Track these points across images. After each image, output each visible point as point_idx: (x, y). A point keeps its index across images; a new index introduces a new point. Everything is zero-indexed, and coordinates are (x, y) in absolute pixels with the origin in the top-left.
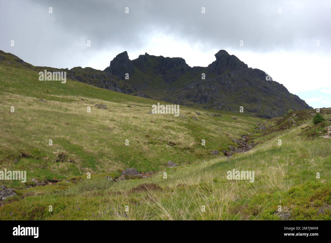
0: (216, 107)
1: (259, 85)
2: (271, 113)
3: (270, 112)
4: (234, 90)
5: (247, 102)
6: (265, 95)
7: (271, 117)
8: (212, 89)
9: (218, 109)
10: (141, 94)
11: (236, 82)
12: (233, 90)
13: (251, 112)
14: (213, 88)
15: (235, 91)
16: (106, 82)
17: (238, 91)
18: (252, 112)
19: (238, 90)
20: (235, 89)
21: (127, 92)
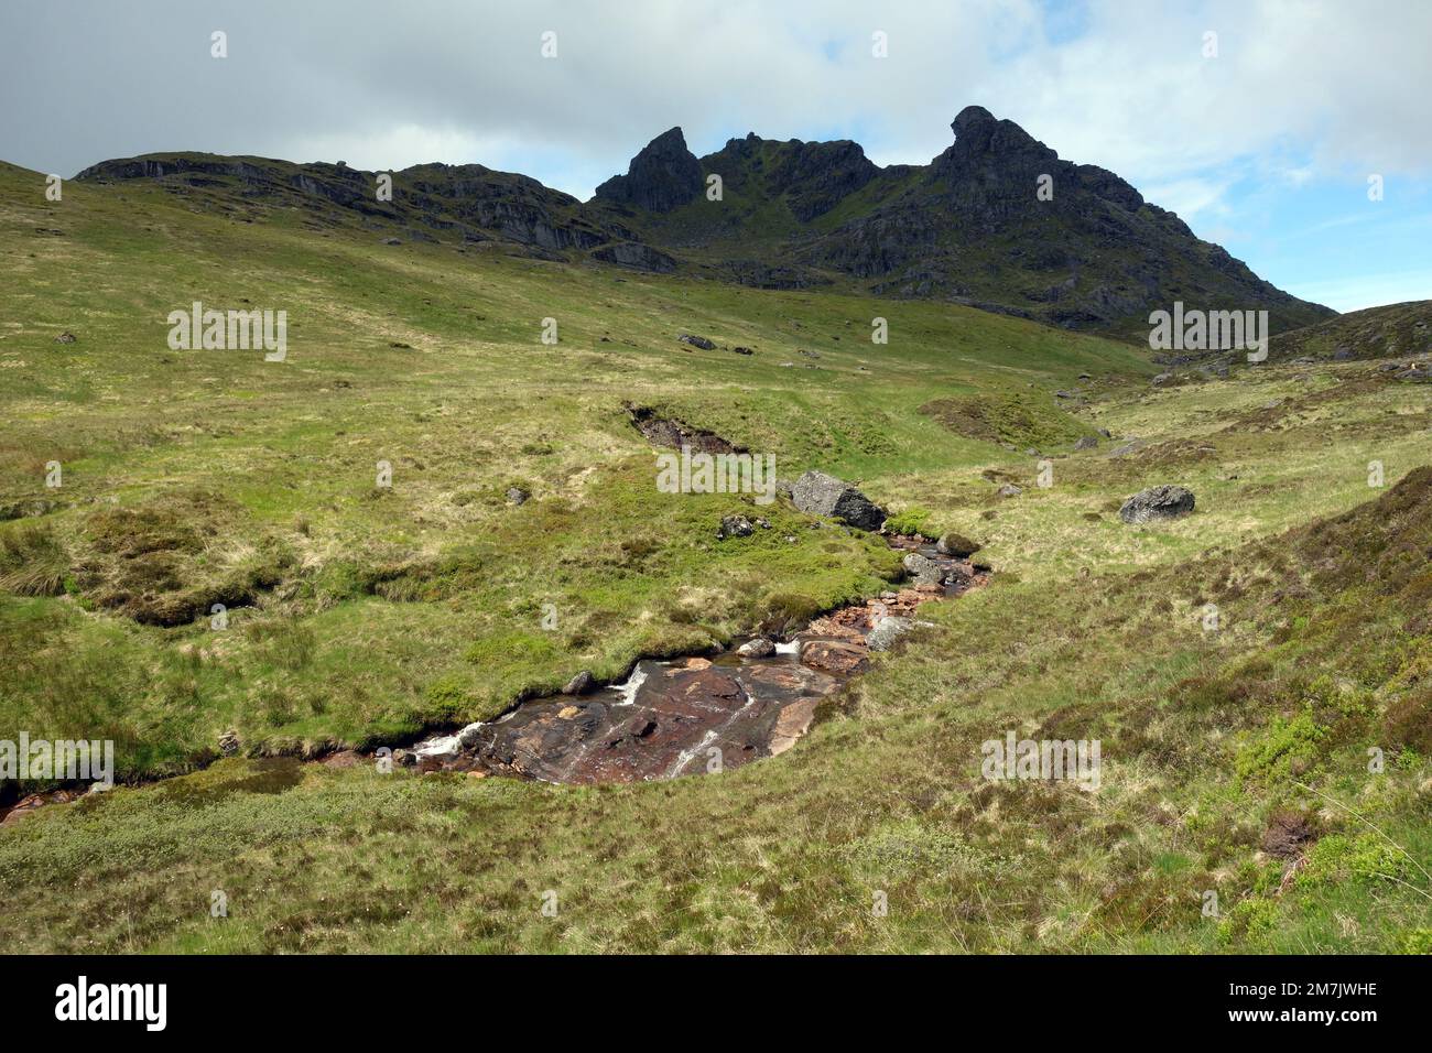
0: (909, 288)
1: (1085, 211)
2: (1106, 302)
3: (1101, 300)
4: (993, 230)
5: (1031, 267)
6: (1101, 245)
7: (1099, 315)
8: (914, 226)
9: (916, 293)
10: (631, 249)
11: (1003, 201)
12: (989, 230)
13: (1035, 300)
14: (917, 224)
15: (996, 232)
16: (498, 207)
17: (1004, 232)
18: (1040, 301)
19: (1004, 228)
20: (997, 227)
21: (578, 243)
